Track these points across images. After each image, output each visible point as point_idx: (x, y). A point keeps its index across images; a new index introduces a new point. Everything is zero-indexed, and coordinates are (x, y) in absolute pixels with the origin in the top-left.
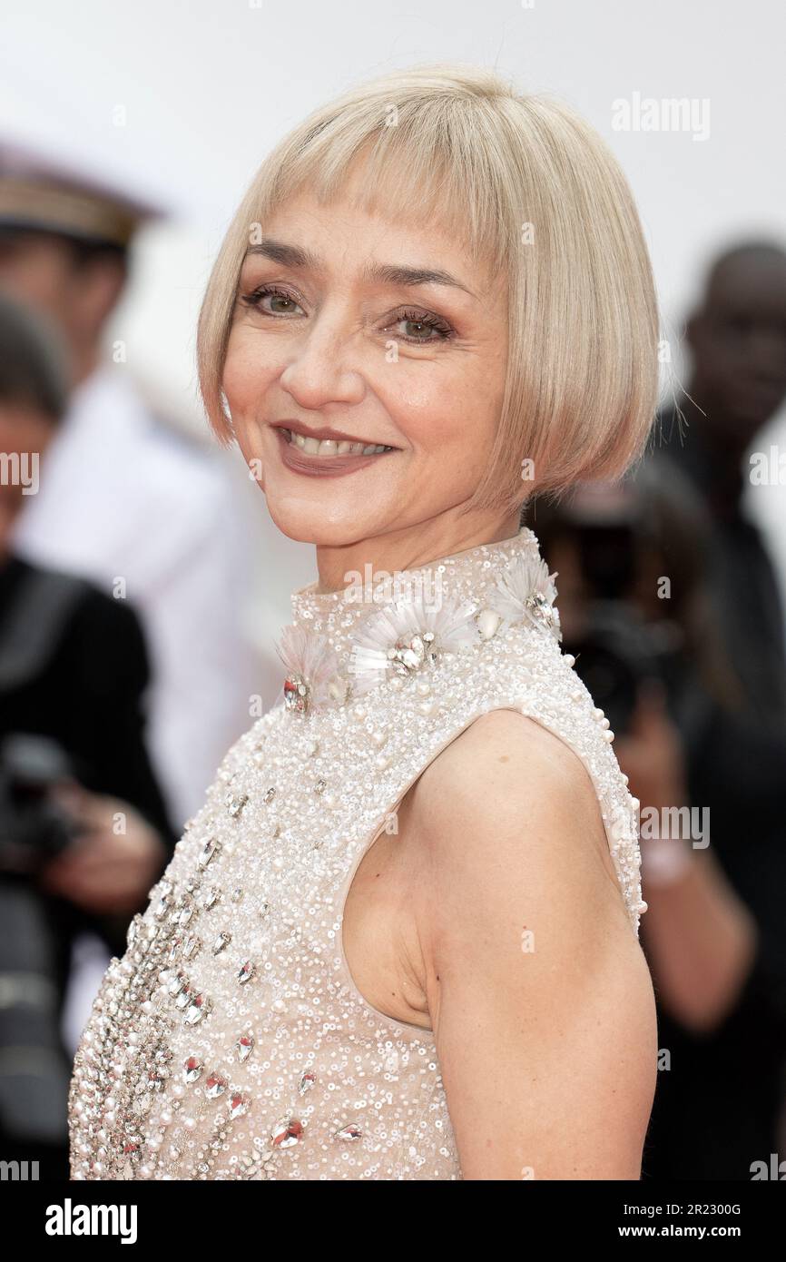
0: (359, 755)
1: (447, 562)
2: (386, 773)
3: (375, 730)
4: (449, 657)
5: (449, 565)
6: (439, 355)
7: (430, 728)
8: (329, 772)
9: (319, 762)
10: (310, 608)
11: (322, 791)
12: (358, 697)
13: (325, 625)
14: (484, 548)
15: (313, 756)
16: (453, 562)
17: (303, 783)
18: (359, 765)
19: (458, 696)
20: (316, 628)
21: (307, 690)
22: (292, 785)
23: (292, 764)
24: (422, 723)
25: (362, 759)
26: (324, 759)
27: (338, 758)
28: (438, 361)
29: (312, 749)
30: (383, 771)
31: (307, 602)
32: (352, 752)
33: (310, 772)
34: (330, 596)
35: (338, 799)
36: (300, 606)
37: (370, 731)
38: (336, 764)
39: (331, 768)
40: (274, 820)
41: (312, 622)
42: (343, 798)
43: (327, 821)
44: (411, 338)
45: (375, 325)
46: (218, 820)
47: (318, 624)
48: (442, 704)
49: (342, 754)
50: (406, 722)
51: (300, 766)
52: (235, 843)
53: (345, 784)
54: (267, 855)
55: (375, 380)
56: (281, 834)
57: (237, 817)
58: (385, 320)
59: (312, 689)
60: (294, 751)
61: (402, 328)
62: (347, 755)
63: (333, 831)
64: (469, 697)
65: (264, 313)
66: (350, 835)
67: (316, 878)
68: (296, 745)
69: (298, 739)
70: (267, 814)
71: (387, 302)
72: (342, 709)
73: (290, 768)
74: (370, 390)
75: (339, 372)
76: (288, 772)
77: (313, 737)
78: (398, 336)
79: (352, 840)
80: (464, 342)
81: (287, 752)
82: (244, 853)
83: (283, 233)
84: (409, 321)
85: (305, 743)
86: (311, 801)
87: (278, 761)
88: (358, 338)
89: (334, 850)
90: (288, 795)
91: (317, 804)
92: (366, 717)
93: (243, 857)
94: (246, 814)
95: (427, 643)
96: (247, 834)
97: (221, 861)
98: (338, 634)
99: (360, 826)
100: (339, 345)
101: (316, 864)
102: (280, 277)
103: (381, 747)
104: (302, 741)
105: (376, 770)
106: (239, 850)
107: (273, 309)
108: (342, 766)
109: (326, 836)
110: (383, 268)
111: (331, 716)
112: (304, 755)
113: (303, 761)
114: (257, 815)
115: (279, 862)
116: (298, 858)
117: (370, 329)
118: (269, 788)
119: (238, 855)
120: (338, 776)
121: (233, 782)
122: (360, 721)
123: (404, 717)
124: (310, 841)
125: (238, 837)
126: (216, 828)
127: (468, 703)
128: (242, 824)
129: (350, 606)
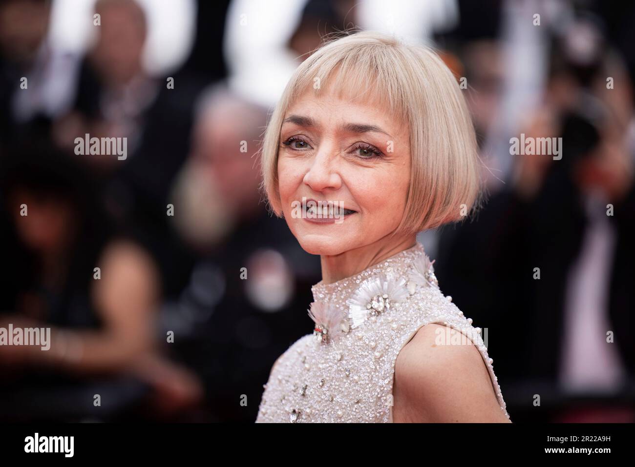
0: (364, 354)
1: (388, 260)
2: (381, 359)
3: (369, 342)
4: (397, 305)
5: (390, 262)
6: (377, 165)
7: (399, 335)
8: (350, 365)
9: (344, 362)
10: (323, 292)
11: (349, 375)
13: (330, 299)
14: (404, 252)
15: (340, 360)
16: (391, 260)
17: (338, 374)
18: (366, 359)
19: (409, 319)
20: (326, 301)
21: (328, 331)
22: (333, 375)
23: (330, 366)
24: (393, 333)
25: (366, 356)
26: (346, 360)
27: (353, 358)
28: (376, 168)
29: (339, 357)
30: (380, 358)
31: (321, 290)
32: (360, 354)
33: (341, 368)
34: (334, 284)
35: (360, 376)
36: (317, 293)
37: (367, 343)
38: (353, 361)
39: (351, 363)
40: (328, 393)
41: (323, 299)
42: (362, 375)
44: (362, 157)
45: (346, 152)
46: (291, 398)
47: (327, 299)
48: (402, 323)
49: (355, 356)
50: (384, 335)
51: (335, 367)
52: (309, 408)
53: (361, 369)
54: (330, 410)
55: (346, 178)
56: (335, 399)
57: (303, 395)
58: (350, 149)
59: (330, 330)
60: (329, 360)
61: (358, 152)
62: (358, 355)
63: (361, 392)
64: (414, 319)
65: (293, 149)
66: (378, 394)
67: (371, 418)
68: (328, 357)
69: (327, 355)
70: (323, 391)
71: (351, 141)
72: (348, 336)
73: (330, 368)
74: (344, 183)
75: (330, 173)
76: (329, 370)
77: (338, 352)
78: (356, 156)
79: (382, 396)
80: (388, 158)
81: (323, 361)
82: (317, 412)
83: (301, 111)
84: (362, 149)
85: (334, 355)
86: (345, 380)
87: (320, 366)
88: (338, 158)
89: (373, 403)
90: (332, 381)
91: (349, 381)
92: (363, 336)
93: (317, 414)
94: (309, 393)
95: (385, 299)
96: (315, 403)
97: (304, 417)
98: (340, 301)
99: (382, 388)
100: (329, 160)
101: (366, 412)
102: (300, 132)
103: (374, 349)
104: (331, 355)
105: (375, 358)
106: (313, 411)
107: (297, 147)
108: (356, 361)
109: (360, 395)
110: (348, 125)
111: (343, 340)
112: (336, 361)
113: (336, 364)
114: (317, 393)
115: (340, 413)
116: (349, 408)
117: (343, 153)
118: (320, 379)
119: (314, 413)
120: (356, 366)
121: (290, 379)
122: (360, 339)
123: (383, 333)
124: (351, 399)
125: (309, 405)
126: (290, 402)
127: (415, 322)
128: (309, 398)
129: (345, 288)
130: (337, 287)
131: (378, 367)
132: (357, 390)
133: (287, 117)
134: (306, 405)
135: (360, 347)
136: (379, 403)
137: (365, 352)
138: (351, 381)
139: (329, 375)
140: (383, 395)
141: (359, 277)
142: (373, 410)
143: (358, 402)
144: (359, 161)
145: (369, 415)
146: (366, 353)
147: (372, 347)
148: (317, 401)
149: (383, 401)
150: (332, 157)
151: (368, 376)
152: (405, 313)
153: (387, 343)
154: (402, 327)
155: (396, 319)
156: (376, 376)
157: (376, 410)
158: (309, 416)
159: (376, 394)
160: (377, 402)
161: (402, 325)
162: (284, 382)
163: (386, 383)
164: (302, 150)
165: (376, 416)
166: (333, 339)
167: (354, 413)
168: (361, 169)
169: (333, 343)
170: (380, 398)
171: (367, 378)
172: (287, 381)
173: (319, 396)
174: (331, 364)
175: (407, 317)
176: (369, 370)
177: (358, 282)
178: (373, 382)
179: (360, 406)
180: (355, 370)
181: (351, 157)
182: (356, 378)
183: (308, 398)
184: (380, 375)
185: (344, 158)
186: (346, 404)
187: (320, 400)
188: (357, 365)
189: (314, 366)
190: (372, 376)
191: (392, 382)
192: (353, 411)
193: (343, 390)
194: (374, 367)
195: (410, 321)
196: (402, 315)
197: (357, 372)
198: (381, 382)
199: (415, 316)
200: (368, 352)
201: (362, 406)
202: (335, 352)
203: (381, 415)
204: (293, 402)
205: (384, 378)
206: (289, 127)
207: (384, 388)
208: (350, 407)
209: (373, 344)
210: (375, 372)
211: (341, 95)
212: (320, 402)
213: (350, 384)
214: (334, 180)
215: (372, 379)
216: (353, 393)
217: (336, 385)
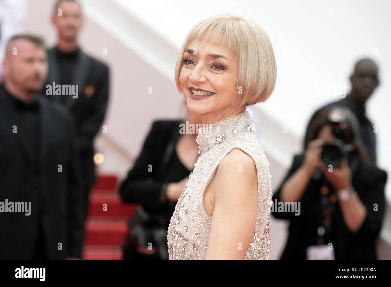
1: (226, 119)
4: (228, 139)
5: (227, 119)
6: (223, 73)
8: (203, 166)
11: (201, 170)
12: (210, 149)
14: (235, 116)
15: (201, 163)
20: (202, 136)
21: (201, 149)
23: (198, 165)
25: (209, 163)
26: (203, 163)
32: (207, 161)
44: (216, 69)
55: (209, 78)
58: (211, 66)
61: (214, 67)
65: (187, 64)
71: (211, 62)
72: (207, 152)
74: (208, 80)
75: (200, 76)
77: (202, 159)
78: (214, 69)
80: (228, 70)
83: (190, 48)
84: (215, 65)
88: (205, 69)
95: (223, 137)
100: (200, 70)
102: (190, 57)
107: (189, 64)
110: (210, 54)
117: (208, 68)
133: (186, 49)
144: (214, 71)
150: (202, 69)
156: (208, 172)
164: (191, 65)
168: (215, 74)
181: (211, 70)
185: (208, 70)
192: (196, 186)
206: (186, 54)
208: (196, 184)
211: (208, 42)
214: (203, 79)
215: (206, 173)
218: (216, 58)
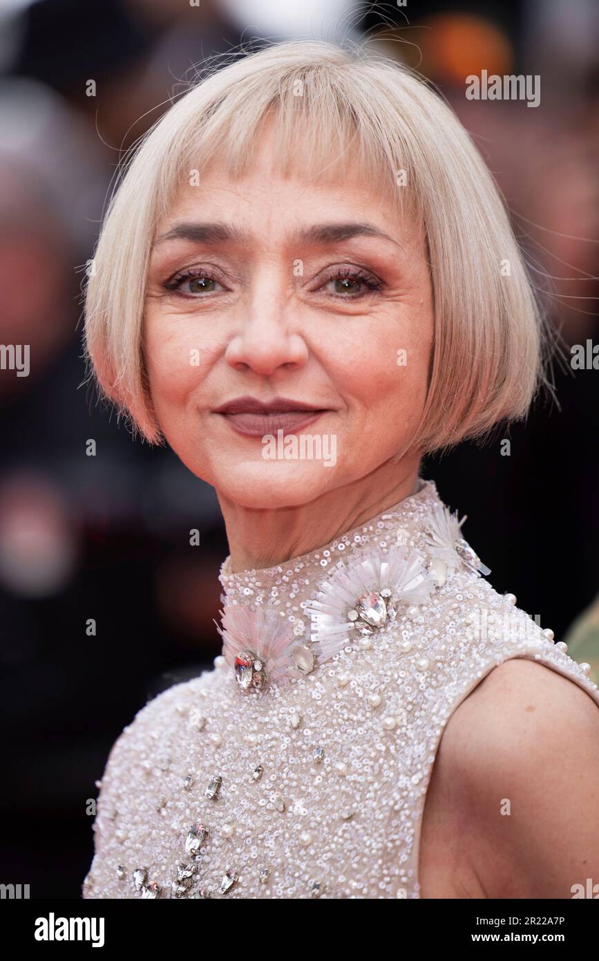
0: (355, 718)
1: (384, 517)
2: (398, 732)
3: (365, 693)
4: (411, 610)
5: (388, 520)
6: (374, 308)
7: (434, 683)
9: (307, 732)
10: (251, 585)
11: (322, 759)
12: (325, 663)
13: (266, 599)
14: (412, 500)
15: (298, 727)
16: (389, 517)
18: (360, 729)
19: (452, 648)
20: (257, 604)
21: (264, 665)
22: (284, 759)
25: (360, 723)
26: (311, 728)
27: (329, 725)
28: (374, 314)
29: (295, 721)
31: (247, 579)
32: (346, 717)
33: (300, 743)
34: (273, 569)
35: (349, 765)
36: (238, 585)
37: (361, 695)
38: (329, 731)
40: (274, 796)
41: (251, 598)
42: (356, 764)
43: (343, 787)
44: (340, 294)
45: (306, 288)
46: (180, 805)
47: (259, 599)
48: (438, 657)
49: (335, 721)
50: (399, 681)
51: (287, 740)
52: (229, 823)
53: (350, 750)
54: (281, 831)
55: (316, 342)
56: (290, 808)
57: (215, 798)
58: (315, 282)
59: (271, 663)
60: (269, 726)
61: (331, 287)
62: (340, 720)
63: (358, 798)
64: (464, 649)
65: (188, 297)
66: (396, 803)
67: (374, 851)
68: (267, 719)
69: (264, 714)
70: (261, 791)
71: (318, 263)
72: (312, 678)
73: (274, 743)
74: (313, 351)
75: (287, 334)
76: (272, 747)
77: (292, 710)
78: (331, 295)
79: (402, 808)
80: (393, 292)
81: (255, 728)
82: (249, 832)
83: (198, 213)
84: (338, 279)
85: (280, 716)
86: (313, 771)
87: (252, 738)
88: (294, 301)
89: (383, 820)
90: (280, 769)
91: (323, 773)
92: (349, 681)
93: (249, 836)
94: (228, 794)
95: (387, 599)
96: (243, 814)
97: (217, 843)
98: (288, 605)
99: (405, 793)
100: (282, 308)
101: (365, 838)
102: (199, 259)
103: (378, 709)
104: (274, 715)
105: (385, 730)
106: (240, 830)
107: (193, 291)
108: (338, 733)
109: (355, 805)
110: (313, 228)
111: (302, 687)
112: (287, 729)
113: (288, 734)
114: (247, 794)
115: (305, 837)
116: (326, 829)
117: (302, 292)
118: (253, 766)
119: (241, 835)
120: (337, 743)
121: (173, 767)
122: (343, 687)
123: (396, 676)
124: (332, 811)
125: (229, 818)
126: (181, 812)
127: (466, 654)
128: (228, 804)
129: (296, 576)
130: (281, 575)
131: (392, 748)
132: (344, 793)
134: (220, 818)
135: (344, 703)
136: (395, 823)
137: (356, 714)
138: (328, 773)
139: (272, 756)
140: (406, 806)
141: (327, 553)
142: (381, 835)
143: (349, 819)
144: (341, 304)
145: (371, 845)
146: (360, 716)
147: (374, 705)
148: (248, 811)
149: (403, 818)
150: (284, 301)
151: (372, 767)
152: (436, 632)
153: (410, 699)
154: (439, 665)
155: (420, 646)
156: (390, 766)
157: (387, 835)
158: (228, 839)
159: (391, 803)
160: (390, 819)
161: (438, 661)
162: (158, 773)
163: (415, 784)
164: (205, 298)
165: (386, 848)
166: (276, 682)
167: (341, 840)
168: (343, 319)
169: (276, 690)
170: (397, 812)
171: (369, 770)
172: (166, 772)
173: (251, 800)
174: (277, 735)
175: (446, 643)
176: (373, 754)
177: (324, 563)
178: (385, 779)
179: (353, 827)
180: (335, 751)
181: (319, 299)
182: (341, 766)
183: (224, 804)
184: (400, 765)
185: (306, 302)
186: (318, 819)
187: (254, 808)
188: (340, 741)
189: (232, 738)
190: (381, 767)
191: (426, 781)
192: (336, 834)
193: (310, 790)
194: (383, 748)
195: (455, 652)
196: (430, 636)
197: (342, 755)
198: (403, 781)
199: (465, 641)
200: (363, 716)
201: (358, 827)
202: (284, 709)
203: (395, 847)
204: (188, 811)
205: (409, 774)
206: (174, 249)
207: (409, 792)
208: (328, 825)
209: (375, 698)
210: (385, 758)
211: (287, 173)
212: (255, 812)
213: (326, 779)
214: (297, 349)
215: (380, 773)
216: (333, 798)
217: (291, 780)
218: (343, 240)
